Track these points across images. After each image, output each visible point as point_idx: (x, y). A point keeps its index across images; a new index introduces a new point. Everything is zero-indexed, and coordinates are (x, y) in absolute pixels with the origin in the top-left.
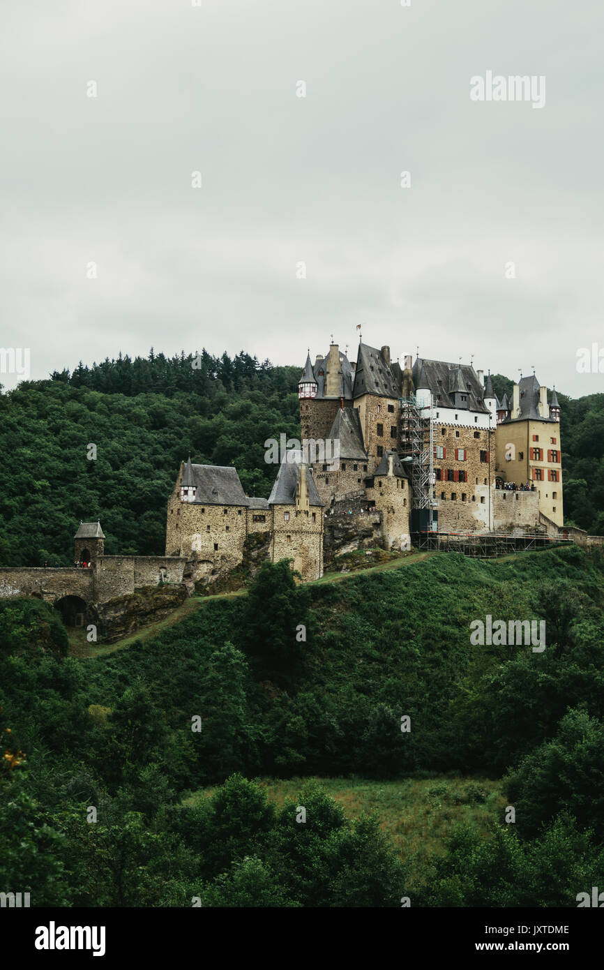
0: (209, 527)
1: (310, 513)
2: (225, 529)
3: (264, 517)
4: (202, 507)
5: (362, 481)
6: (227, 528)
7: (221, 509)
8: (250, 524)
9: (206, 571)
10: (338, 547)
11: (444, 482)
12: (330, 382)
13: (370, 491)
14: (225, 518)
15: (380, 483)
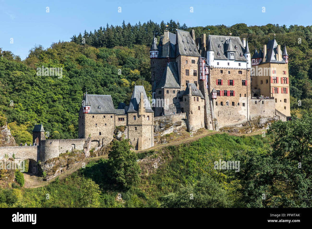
0: (96, 124)
1: (146, 116)
2: (104, 125)
3: (124, 118)
4: (93, 115)
5: (177, 98)
6: (106, 124)
7: (102, 115)
8: (117, 122)
9: (95, 145)
10: (163, 131)
11: (222, 96)
12: (164, 49)
13: (181, 103)
14: (104, 120)
15: (186, 99)
